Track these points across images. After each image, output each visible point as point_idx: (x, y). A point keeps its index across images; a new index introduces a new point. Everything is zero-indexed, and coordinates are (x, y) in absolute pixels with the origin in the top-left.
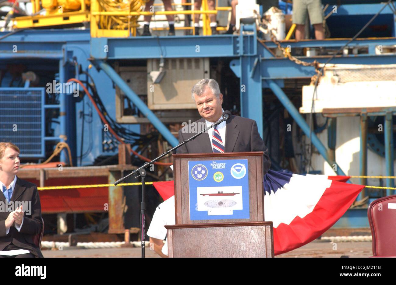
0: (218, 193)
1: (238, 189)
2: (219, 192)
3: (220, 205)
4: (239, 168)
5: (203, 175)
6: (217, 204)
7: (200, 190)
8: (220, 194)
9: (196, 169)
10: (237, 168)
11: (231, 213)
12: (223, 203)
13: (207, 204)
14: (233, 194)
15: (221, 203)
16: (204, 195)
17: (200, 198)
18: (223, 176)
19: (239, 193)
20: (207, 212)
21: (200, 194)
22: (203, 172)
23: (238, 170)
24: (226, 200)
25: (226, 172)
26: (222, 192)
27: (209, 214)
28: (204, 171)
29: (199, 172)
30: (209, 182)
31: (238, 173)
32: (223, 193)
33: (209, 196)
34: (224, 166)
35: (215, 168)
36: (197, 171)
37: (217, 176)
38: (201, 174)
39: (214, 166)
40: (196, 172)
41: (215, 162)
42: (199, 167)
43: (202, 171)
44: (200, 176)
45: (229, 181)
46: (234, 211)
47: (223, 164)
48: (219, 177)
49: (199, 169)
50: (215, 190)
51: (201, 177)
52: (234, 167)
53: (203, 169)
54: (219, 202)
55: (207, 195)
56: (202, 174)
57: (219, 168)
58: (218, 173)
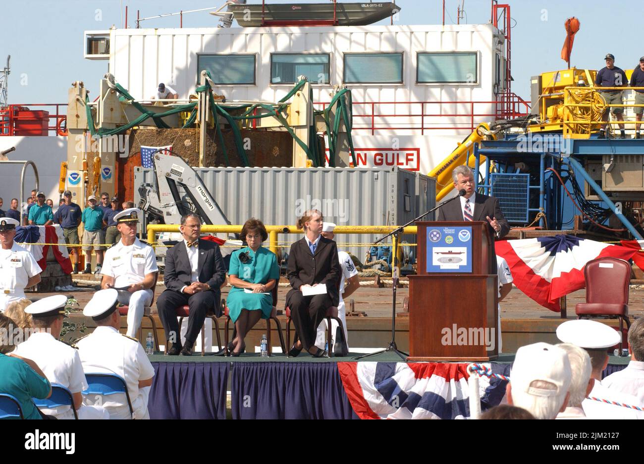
1: (464, 249)
2: (449, 251)
4: (466, 233)
5: (438, 238)
6: (448, 260)
7: (435, 249)
8: (450, 253)
9: (432, 233)
11: (458, 268)
12: (452, 260)
13: (440, 260)
14: (460, 253)
15: (450, 260)
16: (438, 253)
17: (434, 255)
18: (453, 239)
19: (464, 253)
20: (440, 266)
21: (435, 253)
22: (438, 236)
23: (464, 235)
24: (454, 258)
25: (455, 236)
26: (452, 251)
27: (441, 268)
29: (435, 236)
30: (442, 244)
31: (464, 237)
34: (453, 232)
37: (448, 239)
39: (446, 232)
40: (432, 236)
41: (447, 229)
44: (435, 239)
45: (457, 243)
46: (460, 266)
47: (453, 230)
48: (449, 240)
49: (435, 233)
50: (446, 249)
52: (462, 233)
53: (438, 233)
54: (449, 258)
55: (440, 253)
57: (450, 233)
58: (449, 237)
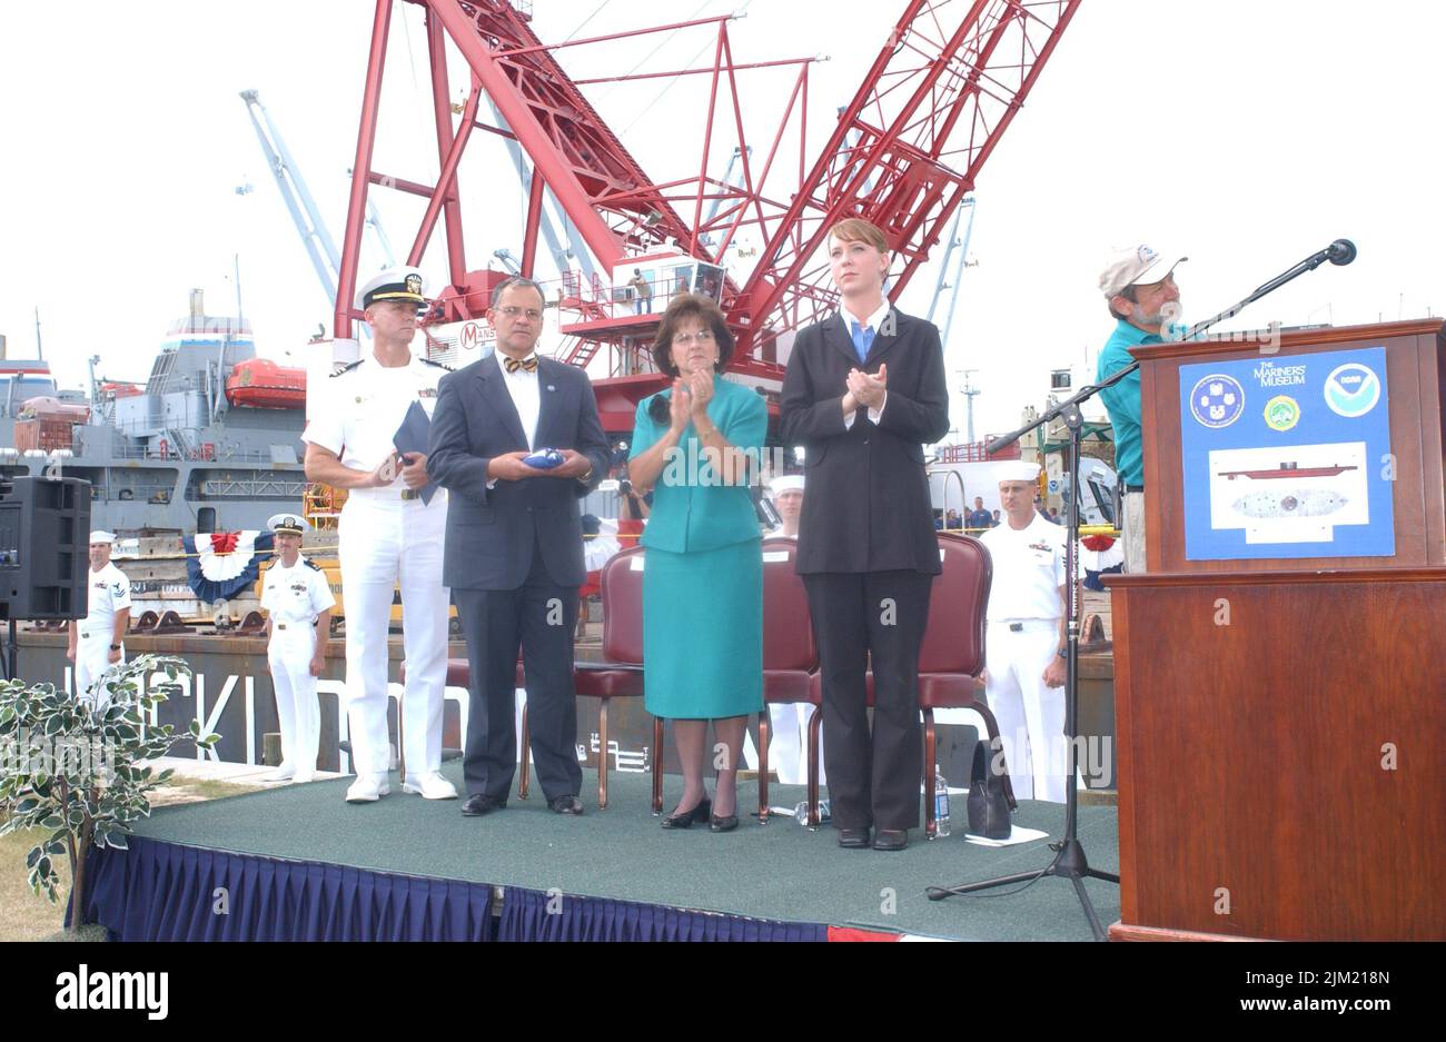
0: (1278, 468)
1: (1353, 453)
2: (1283, 465)
3: (1287, 508)
4: (1357, 379)
5: (1230, 410)
6: (1278, 505)
8: (1289, 471)
9: (1205, 390)
10: (1346, 380)
11: (1328, 537)
12: (1299, 503)
13: (1242, 506)
14: (1335, 471)
15: (1290, 503)
16: (1231, 476)
17: (1218, 486)
18: (1297, 409)
19: (1355, 468)
20: (1242, 531)
21: (1220, 474)
22: (1229, 399)
23: (1352, 388)
24: (1307, 493)
25: (1310, 396)
26: (1295, 464)
27: (1251, 539)
28: (1232, 395)
29: (1217, 401)
30: (1251, 432)
31: (1351, 397)
32: (1298, 467)
33: (1248, 479)
34: (1300, 376)
35: (1270, 382)
36: (1208, 396)
37: (1277, 410)
38: (1222, 408)
39: (1266, 379)
40: (1205, 401)
41: (1270, 365)
42: (1216, 382)
43: (1226, 395)
44: (1217, 413)
45: (1319, 425)
46: (1337, 529)
47: (1297, 369)
48: (1282, 413)
49: (1216, 390)
50: (1270, 457)
51: (1221, 416)
52: (1338, 378)
53: (1228, 388)
54: (1283, 497)
55: (1244, 476)
56: (1227, 407)
57: (1284, 383)
58: (1280, 400)
